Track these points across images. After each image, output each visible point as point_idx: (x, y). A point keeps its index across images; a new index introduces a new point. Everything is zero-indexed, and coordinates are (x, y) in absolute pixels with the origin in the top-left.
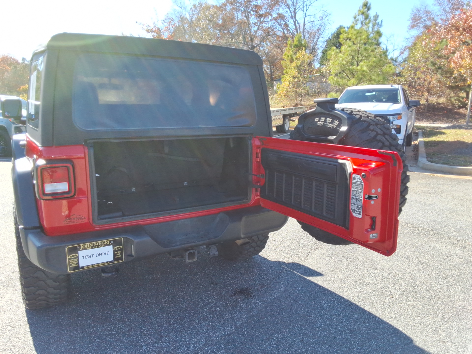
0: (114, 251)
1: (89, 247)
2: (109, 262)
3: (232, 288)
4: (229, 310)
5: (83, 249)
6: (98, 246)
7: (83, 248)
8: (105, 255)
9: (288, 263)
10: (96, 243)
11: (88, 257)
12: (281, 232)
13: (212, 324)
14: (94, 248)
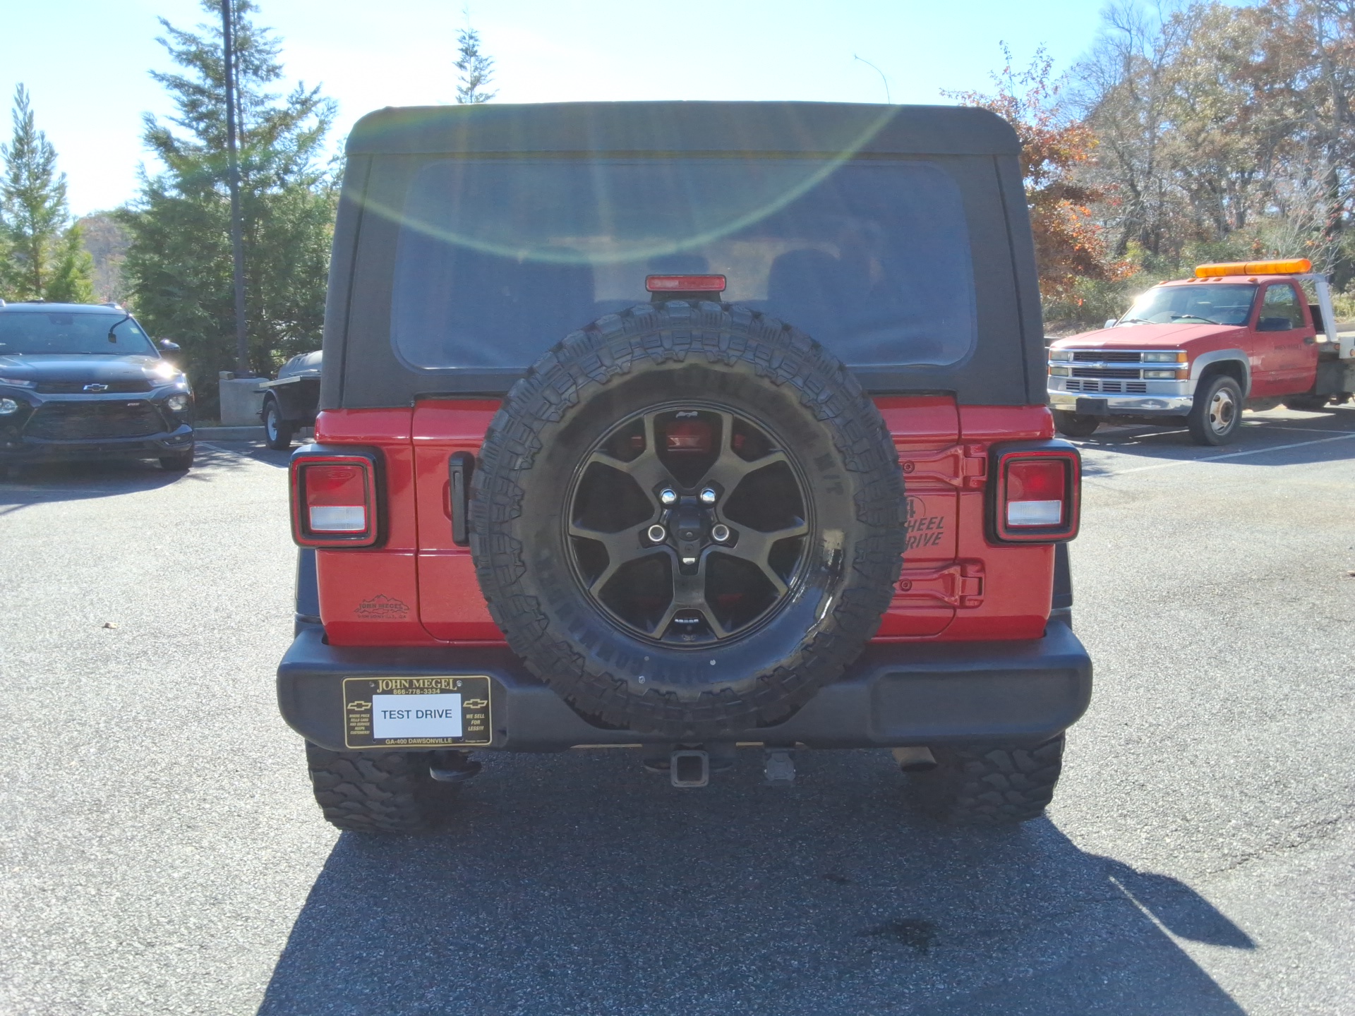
0: (465, 711)
1: (399, 687)
2: (449, 740)
3: (881, 910)
4: (826, 978)
5: (384, 692)
6: (422, 690)
7: (385, 688)
8: (441, 716)
9: (1143, 875)
10: (418, 681)
11: (397, 715)
12: (1186, 761)
13: (741, 1006)
14: (412, 693)
